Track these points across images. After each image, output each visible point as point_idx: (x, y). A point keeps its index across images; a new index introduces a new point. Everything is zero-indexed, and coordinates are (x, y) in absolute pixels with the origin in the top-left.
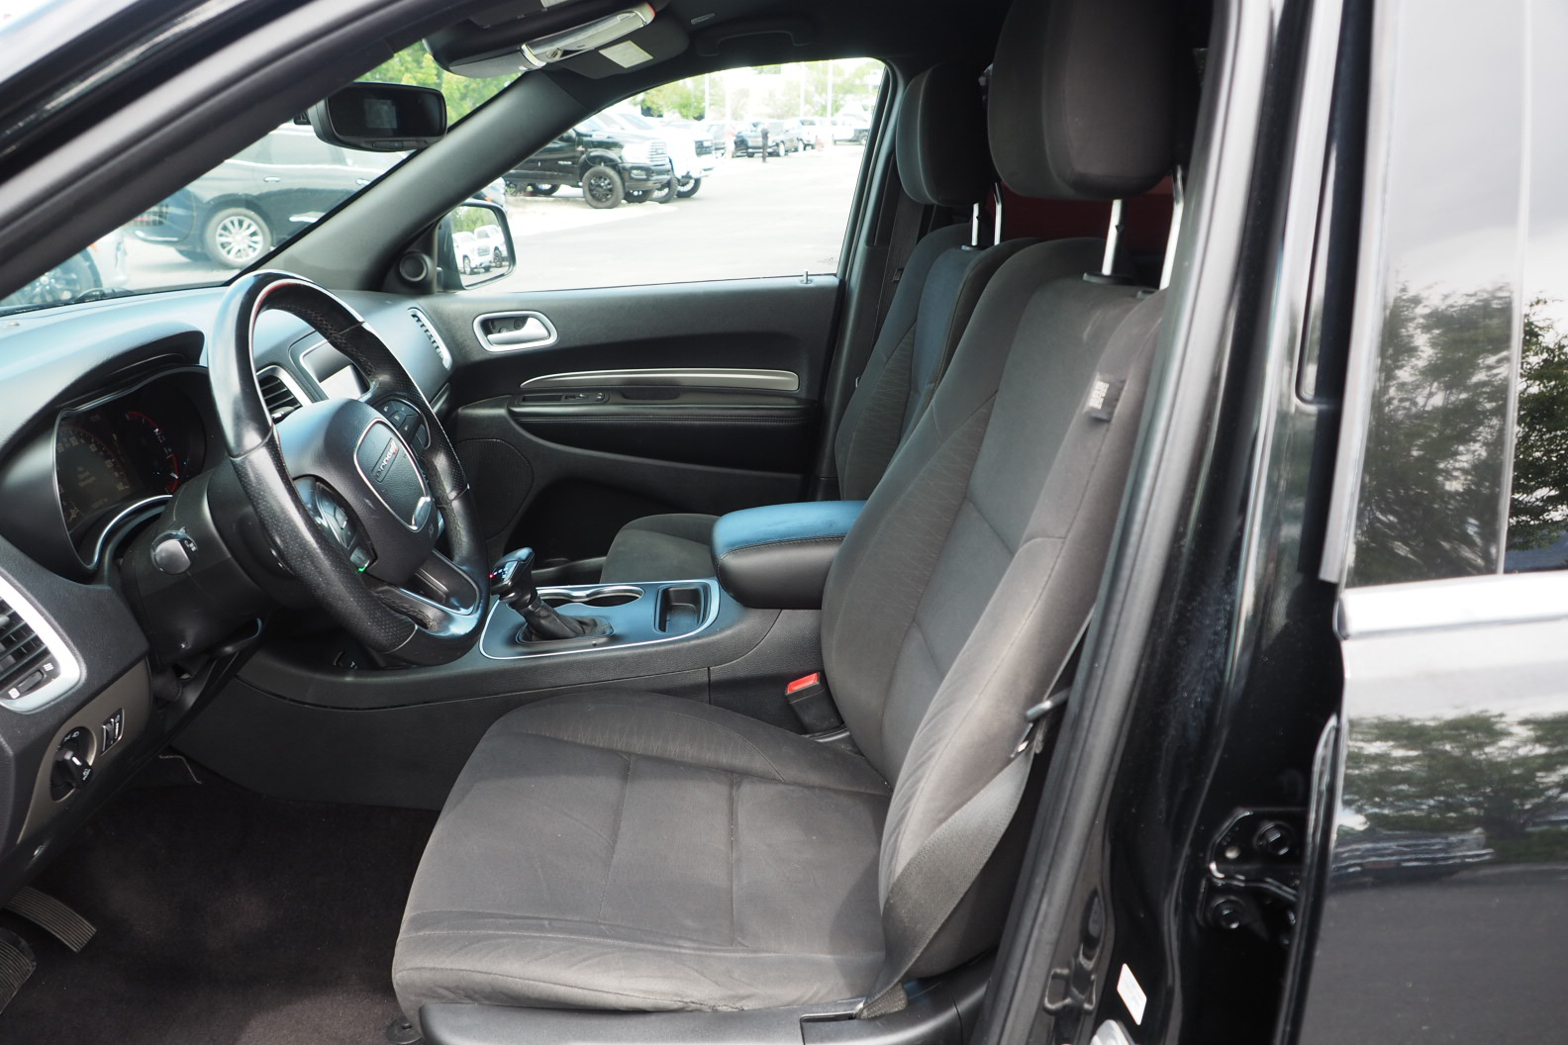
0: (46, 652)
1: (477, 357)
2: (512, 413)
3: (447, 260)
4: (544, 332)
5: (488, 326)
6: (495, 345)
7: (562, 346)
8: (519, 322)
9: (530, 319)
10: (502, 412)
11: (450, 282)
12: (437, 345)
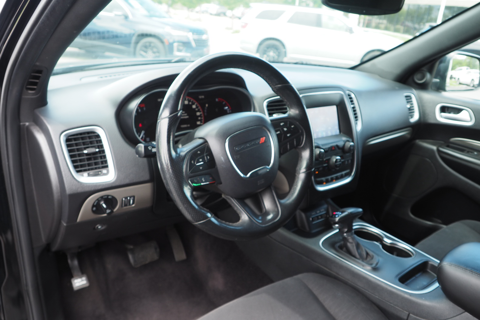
0: (107, 167)
1: (431, 121)
2: (438, 150)
3: (443, 77)
4: (469, 119)
5: (444, 109)
6: (442, 118)
7: (475, 128)
8: (458, 111)
9: (463, 111)
10: (435, 148)
11: (440, 87)
12: (414, 112)
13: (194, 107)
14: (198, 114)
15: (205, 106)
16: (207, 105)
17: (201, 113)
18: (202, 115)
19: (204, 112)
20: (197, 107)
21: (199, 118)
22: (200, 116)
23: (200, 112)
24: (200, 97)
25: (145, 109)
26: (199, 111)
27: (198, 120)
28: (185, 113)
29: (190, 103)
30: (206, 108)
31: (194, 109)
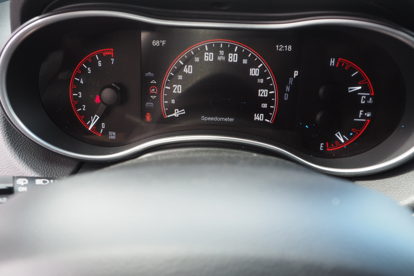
13: (254, 72)
14: (263, 93)
15: (290, 74)
16: (296, 73)
17: (273, 92)
18: (275, 99)
19: (281, 91)
20: (263, 74)
21: (265, 106)
22: (268, 100)
23: (271, 89)
24: (280, 48)
26: (266, 85)
27: (261, 111)
29: (245, 61)
30: (291, 81)
31: (254, 79)
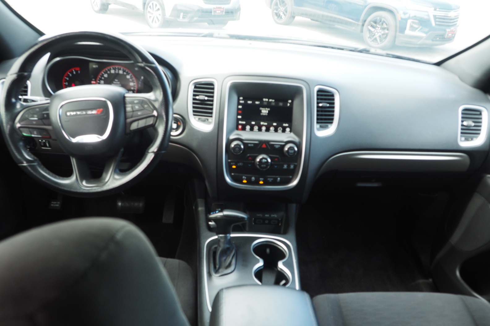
12: (479, 134)
13: (128, 77)
15: (141, 78)
17: (135, 84)
18: (136, 86)
19: (138, 83)
23: (134, 82)
25: (79, 72)
28: (118, 82)
31: (128, 79)
